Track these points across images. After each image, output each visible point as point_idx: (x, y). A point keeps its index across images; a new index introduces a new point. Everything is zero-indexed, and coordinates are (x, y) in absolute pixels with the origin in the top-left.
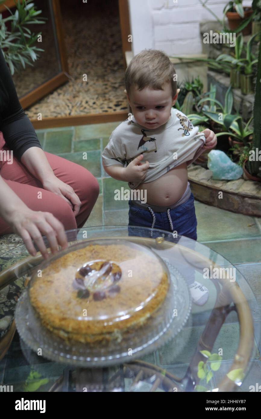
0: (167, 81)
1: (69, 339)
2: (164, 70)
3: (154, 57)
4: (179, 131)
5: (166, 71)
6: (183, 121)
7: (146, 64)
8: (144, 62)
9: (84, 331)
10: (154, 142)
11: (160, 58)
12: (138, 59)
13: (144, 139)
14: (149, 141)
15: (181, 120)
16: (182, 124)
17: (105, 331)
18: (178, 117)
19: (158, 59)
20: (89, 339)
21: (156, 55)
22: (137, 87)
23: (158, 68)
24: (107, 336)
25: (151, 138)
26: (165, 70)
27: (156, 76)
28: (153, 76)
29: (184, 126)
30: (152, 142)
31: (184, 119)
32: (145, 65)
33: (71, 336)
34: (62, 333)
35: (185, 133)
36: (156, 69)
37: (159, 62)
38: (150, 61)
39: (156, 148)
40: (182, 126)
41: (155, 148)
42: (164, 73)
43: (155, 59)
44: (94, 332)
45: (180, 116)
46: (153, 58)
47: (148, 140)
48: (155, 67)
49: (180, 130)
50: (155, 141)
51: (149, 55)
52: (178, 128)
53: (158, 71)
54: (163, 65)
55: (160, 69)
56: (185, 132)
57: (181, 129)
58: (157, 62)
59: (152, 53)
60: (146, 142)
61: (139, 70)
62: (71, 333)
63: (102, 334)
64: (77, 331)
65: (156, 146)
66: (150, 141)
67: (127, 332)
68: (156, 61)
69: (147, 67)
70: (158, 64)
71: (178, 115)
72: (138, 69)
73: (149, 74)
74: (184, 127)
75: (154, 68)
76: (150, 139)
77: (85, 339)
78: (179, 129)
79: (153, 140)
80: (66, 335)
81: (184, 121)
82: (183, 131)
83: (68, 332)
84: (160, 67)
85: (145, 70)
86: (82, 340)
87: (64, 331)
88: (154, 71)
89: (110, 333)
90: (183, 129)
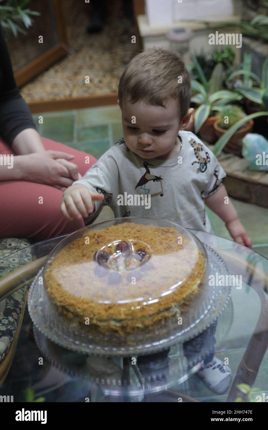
0: (173, 96)
1: (123, 328)
2: (170, 80)
3: (160, 60)
4: (193, 165)
5: (173, 81)
6: (197, 150)
7: (147, 67)
8: (145, 64)
9: (140, 315)
10: (160, 182)
11: (169, 62)
12: (139, 59)
13: (147, 177)
14: (152, 181)
15: (195, 150)
16: (197, 155)
17: (162, 308)
18: (192, 145)
19: (167, 63)
20: (148, 322)
21: (165, 58)
22: (129, 98)
23: (162, 76)
24: (166, 314)
25: (155, 176)
26: (172, 79)
27: (158, 86)
28: (154, 85)
29: (199, 158)
30: (157, 182)
31: (199, 148)
32: (146, 69)
33: (124, 323)
34: (113, 323)
35: (201, 168)
36: (159, 76)
37: (166, 67)
38: (154, 64)
39: (162, 190)
40: (196, 158)
41: (160, 190)
42: (169, 84)
43: (162, 62)
44: (151, 313)
45: (194, 142)
46: (158, 61)
47: (153, 178)
48: (158, 74)
49: (195, 164)
50: (162, 180)
51: (155, 56)
52: (192, 162)
53: (162, 80)
54: (170, 72)
55: (165, 78)
56: (201, 166)
57: (196, 162)
58: (163, 68)
59: (160, 54)
60: (149, 181)
61: (136, 75)
62: (125, 320)
63: (159, 312)
64: (132, 315)
65: (162, 188)
66: (154, 181)
67: (185, 305)
68: (163, 65)
69: (147, 71)
70: (163, 69)
71: (192, 142)
72: (135, 73)
73: (149, 82)
74: (199, 160)
75: (156, 75)
76: (155, 178)
77: (143, 323)
78: (194, 162)
79: (158, 179)
80: (118, 325)
81: (199, 151)
82: (197, 166)
83: (120, 321)
84: (165, 74)
85: (144, 76)
86: (140, 325)
87: (115, 320)
88: (155, 79)
89: (167, 309)
90: (198, 163)
